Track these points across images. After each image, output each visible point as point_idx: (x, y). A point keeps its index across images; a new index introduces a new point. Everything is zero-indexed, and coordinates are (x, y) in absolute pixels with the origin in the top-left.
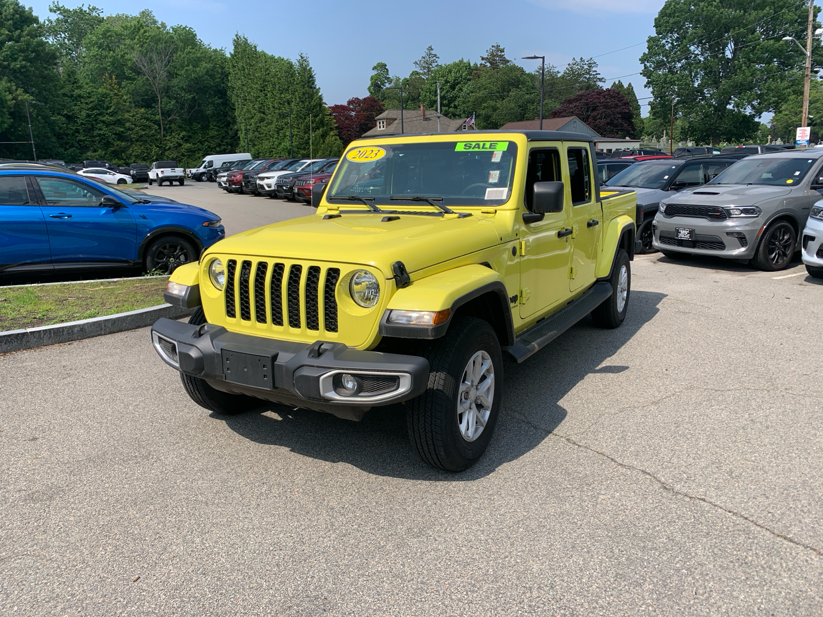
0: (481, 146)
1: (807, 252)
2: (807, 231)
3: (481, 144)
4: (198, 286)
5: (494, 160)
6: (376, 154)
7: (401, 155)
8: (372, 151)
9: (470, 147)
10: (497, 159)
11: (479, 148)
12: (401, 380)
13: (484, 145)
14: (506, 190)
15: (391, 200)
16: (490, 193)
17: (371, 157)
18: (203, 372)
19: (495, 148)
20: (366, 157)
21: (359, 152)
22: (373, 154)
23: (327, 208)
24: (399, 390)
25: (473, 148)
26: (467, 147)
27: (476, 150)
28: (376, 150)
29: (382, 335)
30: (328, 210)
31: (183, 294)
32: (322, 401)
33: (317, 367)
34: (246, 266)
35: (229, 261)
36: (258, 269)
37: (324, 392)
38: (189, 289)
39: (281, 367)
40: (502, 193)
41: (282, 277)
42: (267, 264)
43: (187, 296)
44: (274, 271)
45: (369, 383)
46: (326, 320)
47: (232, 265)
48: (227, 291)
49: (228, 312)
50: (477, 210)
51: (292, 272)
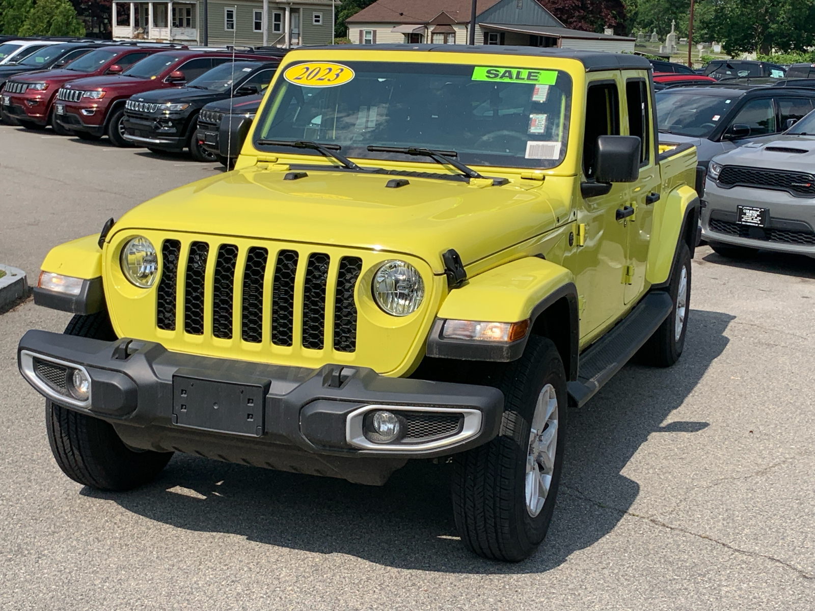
0: (514, 75)
3: (514, 72)
4: (100, 279)
5: (535, 98)
6: (338, 75)
7: (380, 80)
8: (330, 70)
9: (496, 76)
10: (540, 96)
11: (511, 78)
12: (467, 420)
13: (518, 73)
14: (558, 145)
15: (369, 150)
16: (533, 150)
17: (329, 80)
18: (134, 413)
19: (536, 80)
20: (320, 79)
21: (306, 69)
22: (332, 75)
23: (255, 159)
24: (462, 433)
25: (502, 77)
26: (491, 76)
27: (507, 80)
28: (336, 68)
29: (433, 356)
30: (258, 161)
31: (76, 291)
32: (345, 450)
33: (341, 400)
34: (199, 249)
35: (166, 241)
36: (220, 255)
37: (352, 438)
38: (87, 285)
39: (277, 402)
40: (551, 150)
41: (264, 269)
42: (236, 248)
43: (84, 295)
44: (249, 258)
45: (417, 424)
46: (336, 334)
47: (173, 247)
48: (161, 289)
49: (158, 320)
50: (514, 173)
51: (279, 261)
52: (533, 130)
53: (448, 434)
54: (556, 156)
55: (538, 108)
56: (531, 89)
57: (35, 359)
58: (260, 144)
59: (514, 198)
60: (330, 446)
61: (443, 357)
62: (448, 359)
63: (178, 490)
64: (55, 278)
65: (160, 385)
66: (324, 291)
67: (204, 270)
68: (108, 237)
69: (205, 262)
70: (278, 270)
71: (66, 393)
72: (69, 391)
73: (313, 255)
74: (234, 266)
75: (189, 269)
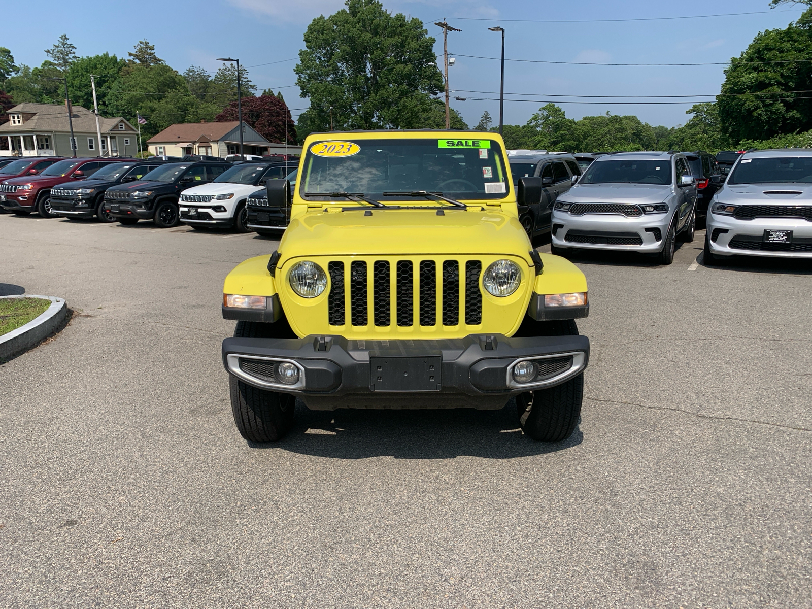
0: (464, 144)
1: (556, 238)
2: (555, 221)
3: (464, 142)
4: (276, 296)
5: (481, 157)
6: (349, 149)
7: (379, 151)
8: (343, 146)
9: (453, 145)
10: (484, 155)
11: (463, 145)
12: (575, 359)
13: (466, 142)
14: (503, 184)
15: (384, 195)
16: (489, 188)
17: (344, 152)
18: (339, 387)
19: (479, 146)
20: (337, 152)
21: (325, 147)
22: (345, 149)
23: (306, 206)
24: (571, 368)
25: (457, 145)
26: (450, 145)
27: (461, 147)
28: (346, 144)
29: (541, 320)
30: (309, 207)
31: (261, 305)
32: (502, 391)
33: (500, 358)
34: (358, 267)
35: (331, 263)
36: (375, 269)
37: (509, 382)
38: (270, 300)
39: (450, 365)
40: (500, 187)
41: (411, 275)
42: (388, 263)
43: (270, 308)
44: (398, 269)
45: (546, 367)
46: (467, 313)
47: (337, 267)
48: (330, 297)
49: (330, 320)
50: (483, 203)
51: (421, 269)
52: (485, 176)
53: (563, 370)
54: (504, 191)
55: (485, 163)
56: (477, 152)
57: (240, 359)
58: (307, 196)
59: (482, 219)
60: (492, 390)
61: (548, 320)
62: (551, 321)
63: (310, 431)
64: (238, 298)
65: (362, 366)
66: (457, 286)
67: (365, 280)
68: (279, 264)
69: (365, 275)
70: (421, 275)
71: (274, 381)
72: (278, 378)
73: (445, 262)
74: (388, 275)
75: (352, 281)
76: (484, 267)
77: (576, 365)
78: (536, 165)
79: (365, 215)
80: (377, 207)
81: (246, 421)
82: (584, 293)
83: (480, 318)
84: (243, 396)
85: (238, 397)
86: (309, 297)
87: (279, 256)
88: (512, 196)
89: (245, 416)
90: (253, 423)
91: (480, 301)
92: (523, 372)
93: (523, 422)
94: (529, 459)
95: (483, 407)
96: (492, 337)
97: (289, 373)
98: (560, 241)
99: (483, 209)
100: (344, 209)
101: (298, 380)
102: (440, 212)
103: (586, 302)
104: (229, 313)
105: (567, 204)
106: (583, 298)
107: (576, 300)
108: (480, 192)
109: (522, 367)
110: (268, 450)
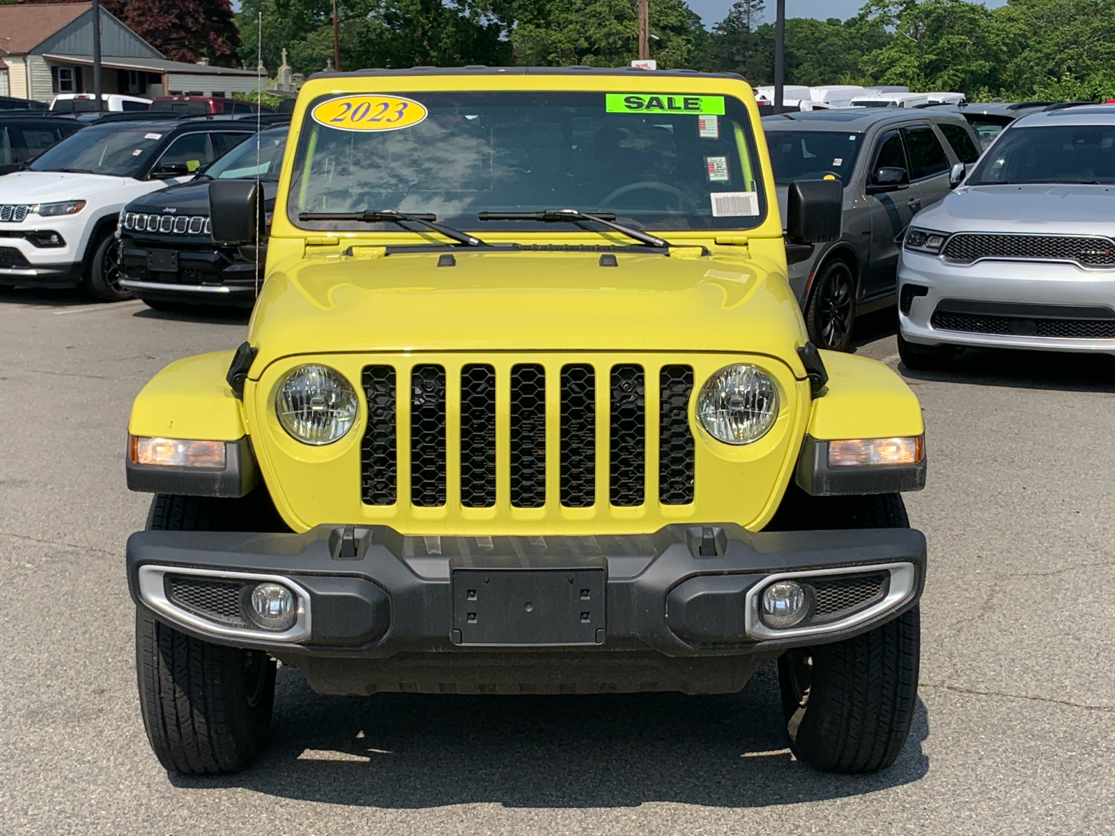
0: (665, 104)
1: (911, 319)
3: (664, 99)
4: (247, 439)
5: (703, 134)
6: (401, 113)
7: (469, 117)
8: (386, 105)
9: (640, 105)
10: (710, 130)
11: (662, 107)
12: (894, 579)
13: (670, 100)
14: (753, 196)
15: (482, 219)
16: (721, 204)
17: (389, 120)
18: (385, 637)
19: (698, 109)
20: (373, 120)
21: (346, 107)
22: (392, 113)
23: (302, 242)
24: (887, 598)
25: (648, 107)
26: (632, 105)
27: (657, 111)
28: (395, 102)
29: (822, 495)
30: (307, 245)
31: (214, 461)
32: (737, 646)
33: (730, 573)
34: (427, 376)
35: (367, 368)
36: (464, 382)
37: (752, 626)
38: (233, 450)
39: (625, 589)
40: (747, 203)
41: (542, 396)
42: (491, 369)
43: (234, 466)
44: (514, 383)
45: (830, 594)
46: (662, 480)
47: (378, 378)
48: (365, 442)
49: (364, 492)
50: (706, 238)
51: (564, 382)
52: (713, 177)
53: (869, 601)
54: (755, 212)
55: (714, 147)
56: (692, 123)
57: (168, 576)
58: (306, 219)
59: (705, 276)
60: (714, 644)
61: (836, 494)
62: (842, 496)
63: (308, 754)
64: (161, 445)
65: (433, 589)
66: (641, 419)
67: (442, 407)
68: (254, 371)
69: (441, 395)
70: (564, 395)
71: (243, 624)
72: (250, 619)
73: (615, 369)
74: (492, 395)
75: (414, 408)
76: (700, 380)
77: (895, 592)
78: (861, 137)
79: (440, 265)
80: (465, 245)
81: (171, 723)
82: (915, 437)
83: (691, 490)
84: (167, 664)
85: (156, 665)
86: (319, 443)
87: (253, 353)
88: (774, 223)
89: (169, 710)
90: (186, 727)
91: (691, 454)
92: (781, 605)
93: (793, 732)
94: (803, 808)
95: (699, 686)
96: (716, 531)
97: (274, 605)
98: (917, 327)
99: (705, 252)
100: (391, 250)
101: (294, 620)
102: (608, 258)
103: (921, 457)
104: (139, 478)
105: (936, 235)
106: (914, 447)
107: (896, 454)
108: (700, 212)
109: (781, 594)
110: (217, 792)
